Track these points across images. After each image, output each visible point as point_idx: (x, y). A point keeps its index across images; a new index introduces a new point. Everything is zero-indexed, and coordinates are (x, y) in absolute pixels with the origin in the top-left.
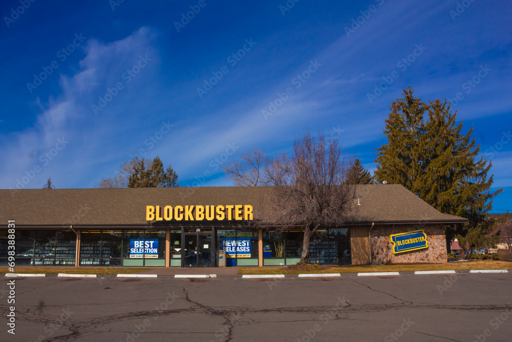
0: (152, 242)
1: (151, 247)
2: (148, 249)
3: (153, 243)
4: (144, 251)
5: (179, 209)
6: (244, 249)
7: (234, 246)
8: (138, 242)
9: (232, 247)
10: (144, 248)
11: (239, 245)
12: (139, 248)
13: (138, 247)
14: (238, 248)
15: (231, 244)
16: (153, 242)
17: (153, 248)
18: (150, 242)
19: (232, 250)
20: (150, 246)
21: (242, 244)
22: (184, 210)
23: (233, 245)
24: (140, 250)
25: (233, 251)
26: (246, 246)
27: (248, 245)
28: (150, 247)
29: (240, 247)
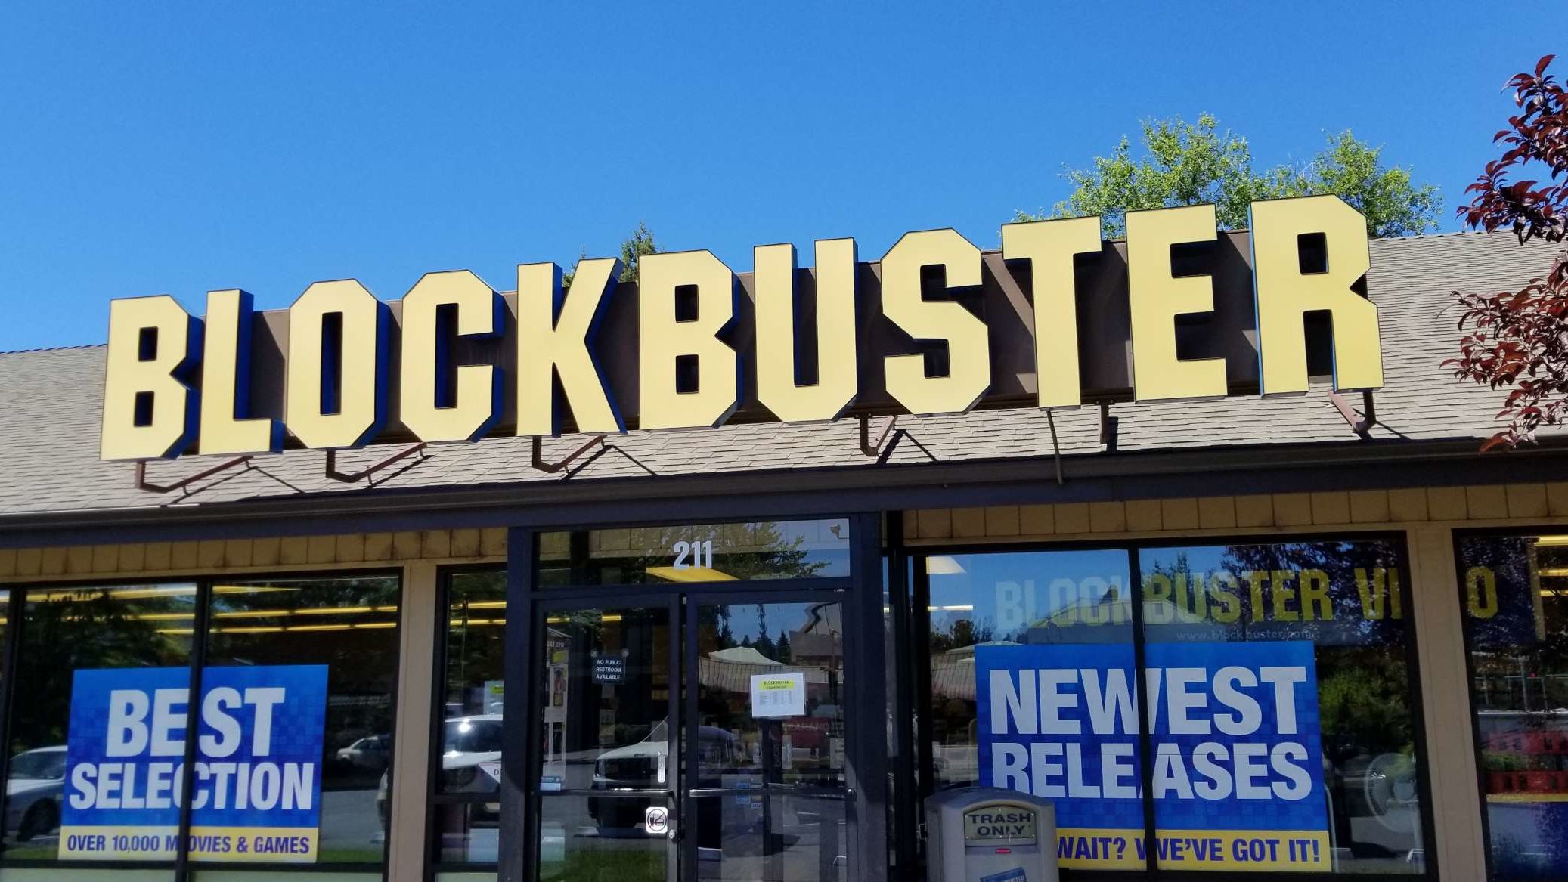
0: (266, 699)
1: (261, 746)
2: (223, 770)
3: (278, 711)
4: (192, 784)
5: (447, 315)
6: (1245, 771)
7: (1118, 736)
8: (138, 698)
9: (1091, 745)
10: (194, 754)
11: (1179, 724)
12: (143, 760)
13: (135, 748)
14: (1167, 753)
15: (1081, 712)
16: (278, 695)
17: (279, 757)
18: (253, 695)
19: (1092, 774)
20: (247, 740)
21: (1215, 706)
22: (504, 313)
23: (1103, 724)
24: (155, 784)
25: (1113, 790)
26: (1268, 733)
27: (1287, 721)
28: (243, 754)
29: (1187, 744)
